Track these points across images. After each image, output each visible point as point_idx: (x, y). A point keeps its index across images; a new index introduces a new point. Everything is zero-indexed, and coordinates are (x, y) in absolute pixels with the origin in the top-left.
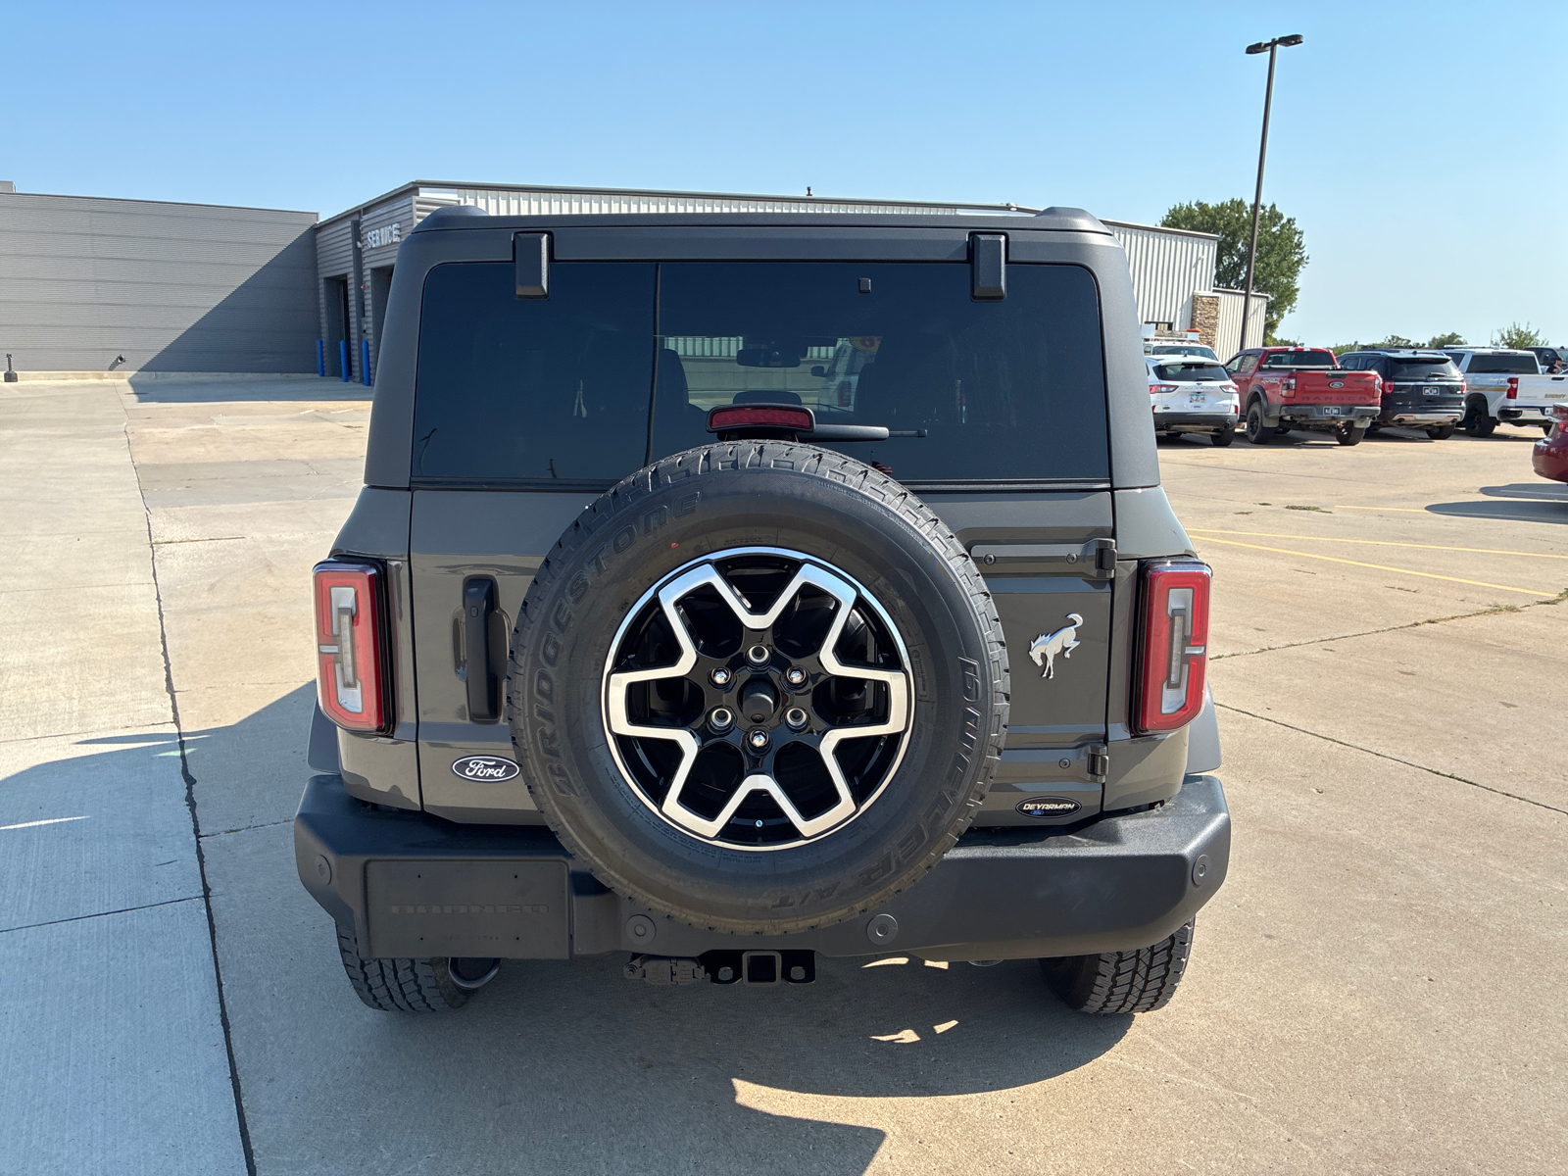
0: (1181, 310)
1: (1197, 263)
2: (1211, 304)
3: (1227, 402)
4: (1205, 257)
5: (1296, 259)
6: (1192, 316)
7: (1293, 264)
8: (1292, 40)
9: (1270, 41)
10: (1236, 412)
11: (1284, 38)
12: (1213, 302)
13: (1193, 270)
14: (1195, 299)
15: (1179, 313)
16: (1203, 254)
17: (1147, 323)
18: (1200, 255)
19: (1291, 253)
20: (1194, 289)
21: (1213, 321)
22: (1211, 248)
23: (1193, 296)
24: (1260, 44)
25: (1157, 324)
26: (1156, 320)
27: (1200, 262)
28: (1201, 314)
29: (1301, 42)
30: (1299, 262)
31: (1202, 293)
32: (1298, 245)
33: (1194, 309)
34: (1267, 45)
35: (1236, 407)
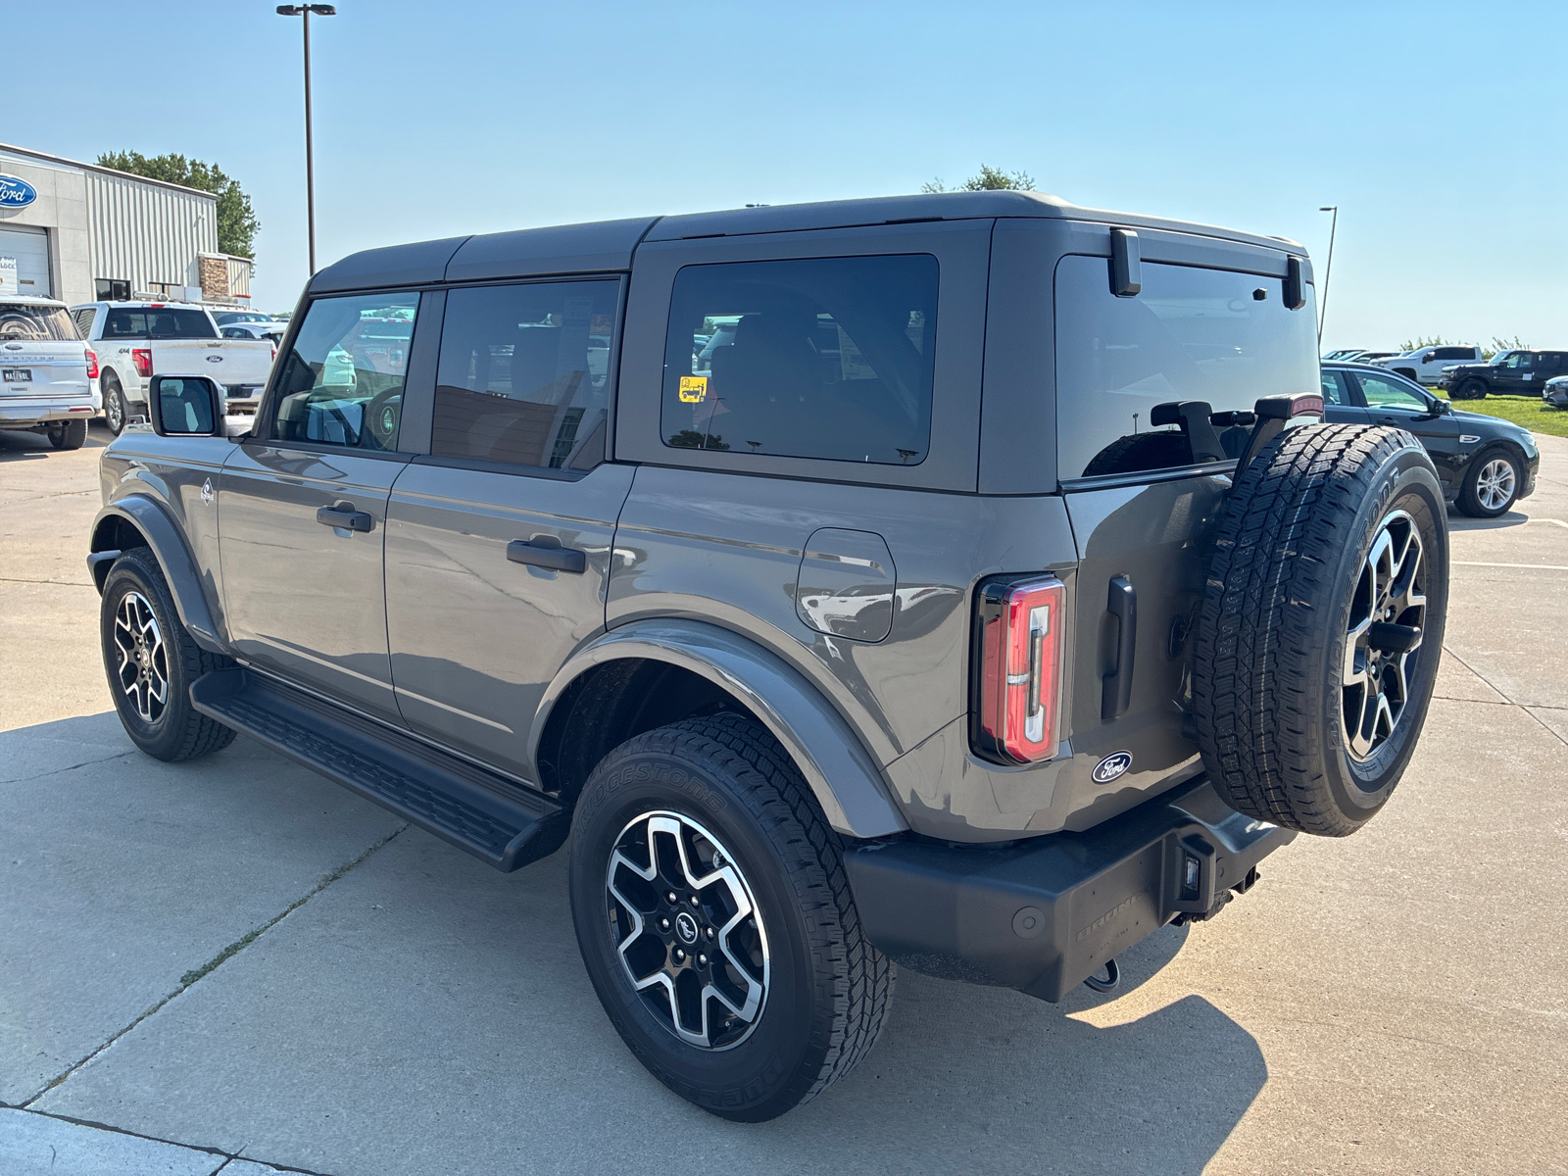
0: (187, 271)
1: (197, 222)
2: (218, 267)
3: (346, 372)
4: (205, 216)
5: (246, 224)
6: (200, 279)
7: (246, 228)
8: (325, 10)
9: (302, 6)
10: (354, 382)
11: (316, 5)
12: (221, 265)
13: (194, 229)
14: (201, 261)
15: (185, 274)
16: (202, 213)
17: (151, 283)
18: (200, 214)
19: (241, 217)
20: (198, 250)
21: (223, 285)
22: (210, 207)
23: (199, 258)
24: (292, 7)
25: (163, 285)
26: (161, 281)
27: (200, 221)
28: (210, 277)
29: (334, 14)
30: (252, 227)
31: (207, 254)
32: (247, 210)
33: (201, 272)
34: (299, 9)
35: (353, 377)
